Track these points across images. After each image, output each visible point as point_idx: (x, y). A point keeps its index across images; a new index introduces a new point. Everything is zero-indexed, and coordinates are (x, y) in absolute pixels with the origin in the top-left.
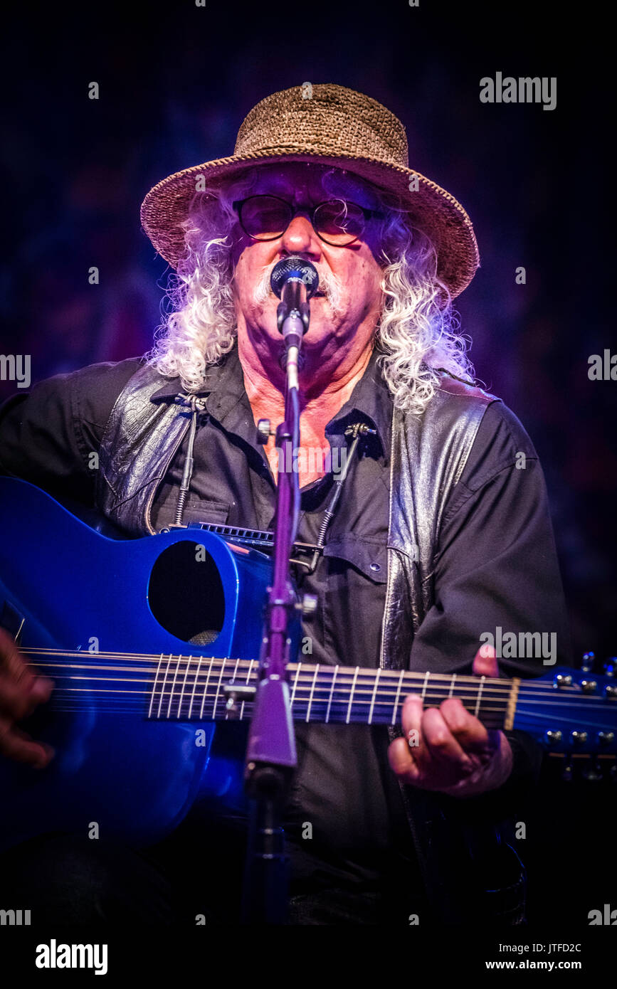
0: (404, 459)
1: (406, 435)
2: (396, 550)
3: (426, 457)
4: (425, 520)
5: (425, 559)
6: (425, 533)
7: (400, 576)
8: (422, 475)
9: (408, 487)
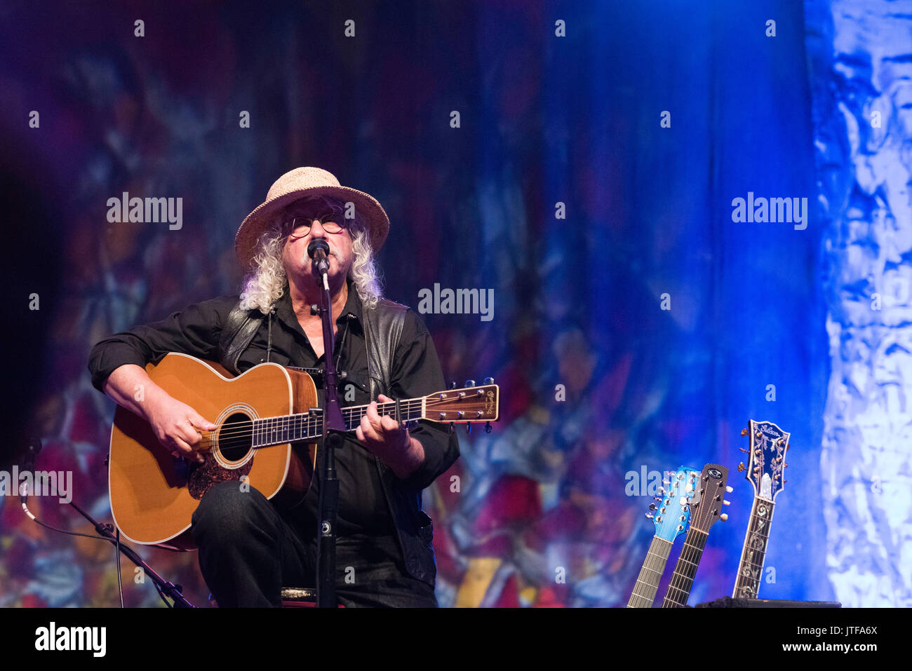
0: (371, 337)
1: (370, 325)
2: (373, 378)
3: (381, 335)
4: (385, 363)
5: (387, 380)
6: (386, 369)
7: (375, 388)
8: (381, 343)
9: (375, 349)
